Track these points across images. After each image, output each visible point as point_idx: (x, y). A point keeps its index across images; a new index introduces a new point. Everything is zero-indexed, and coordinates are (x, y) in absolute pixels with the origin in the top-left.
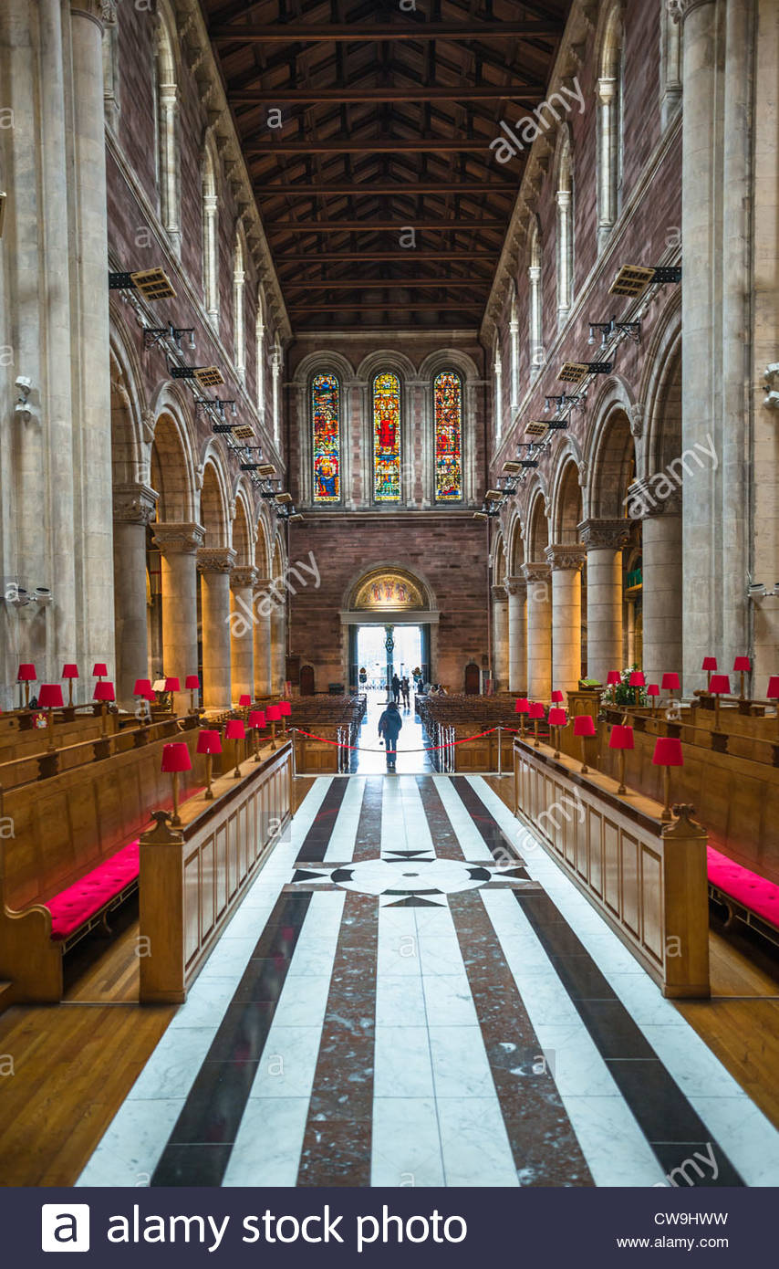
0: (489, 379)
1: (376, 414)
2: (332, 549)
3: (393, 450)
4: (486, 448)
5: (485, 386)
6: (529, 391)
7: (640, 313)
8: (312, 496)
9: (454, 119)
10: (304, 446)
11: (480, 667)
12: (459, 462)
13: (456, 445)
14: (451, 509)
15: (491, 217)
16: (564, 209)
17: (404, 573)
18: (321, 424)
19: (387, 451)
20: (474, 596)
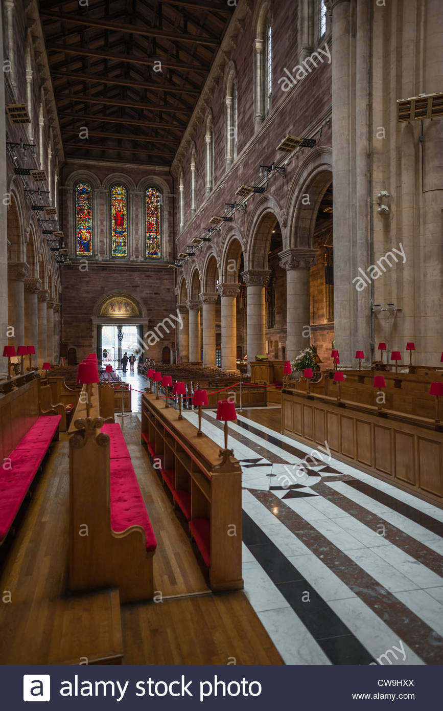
0: (176, 194)
1: (113, 208)
2: (88, 282)
3: (122, 228)
4: (174, 230)
5: (173, 197)
6: (205, 201)
7: (286, 162)
8: (76, 252)
9: (168, 50)
10: (71, 223)
11: (171, 349)
12: (159, 237)
13: (157, 228)
14: (154, 263)
15: (183, 107)
16: (229, 106)
17: (129, 297)
18: (81, 211)
19: (119, 229)
20: (168, 310)
